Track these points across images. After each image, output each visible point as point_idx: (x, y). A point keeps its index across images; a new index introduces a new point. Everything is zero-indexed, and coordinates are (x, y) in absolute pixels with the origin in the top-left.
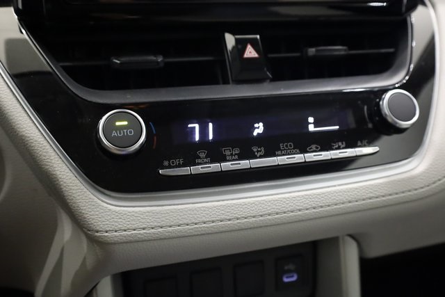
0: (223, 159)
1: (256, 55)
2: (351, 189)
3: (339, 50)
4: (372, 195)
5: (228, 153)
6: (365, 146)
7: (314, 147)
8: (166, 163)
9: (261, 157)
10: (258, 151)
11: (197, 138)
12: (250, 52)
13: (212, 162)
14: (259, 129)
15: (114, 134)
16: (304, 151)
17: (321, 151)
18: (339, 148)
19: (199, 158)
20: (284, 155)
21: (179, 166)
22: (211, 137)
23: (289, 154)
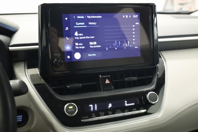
0: (100, 116)
1: (109, 82)
2: (138, 123)
3: (135, 78)
4: (144, 125)
5: (101, 114)
6: (142, 110)
7: (126, 111)
8: (83, 118)
9: (111, 115)
10: (110, 113)
11: (92, 109)
12: (107, 82)
13: (96, 117)
14: (110, 105)
15: (69, 111)
16: (123, 112)
17: (128, 112)
18: (134, 111)
19: (93, 116)
20: (117, 114)
21: (87, 118)
22: (96, 109)
23: (119, 113)
